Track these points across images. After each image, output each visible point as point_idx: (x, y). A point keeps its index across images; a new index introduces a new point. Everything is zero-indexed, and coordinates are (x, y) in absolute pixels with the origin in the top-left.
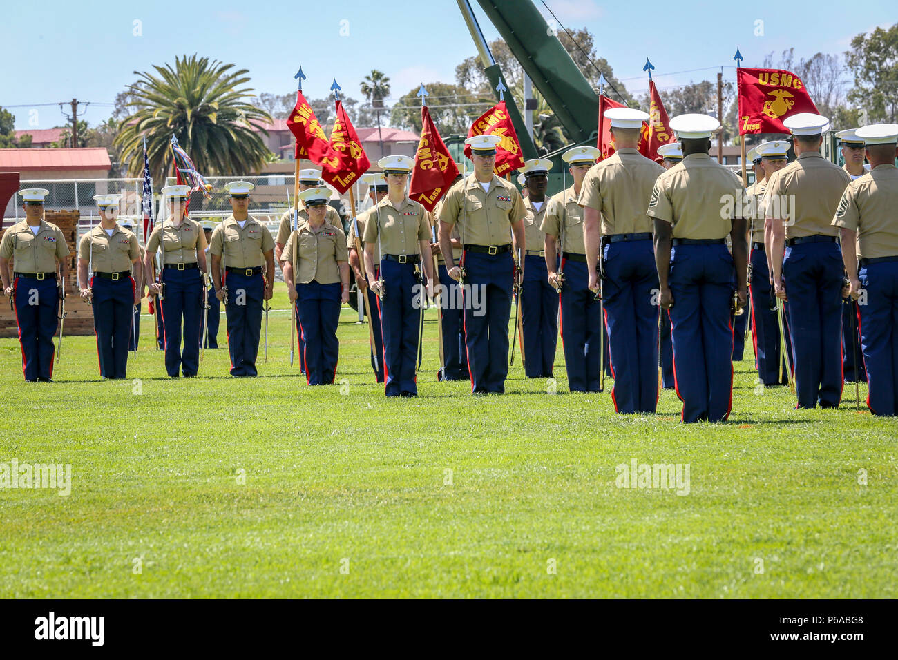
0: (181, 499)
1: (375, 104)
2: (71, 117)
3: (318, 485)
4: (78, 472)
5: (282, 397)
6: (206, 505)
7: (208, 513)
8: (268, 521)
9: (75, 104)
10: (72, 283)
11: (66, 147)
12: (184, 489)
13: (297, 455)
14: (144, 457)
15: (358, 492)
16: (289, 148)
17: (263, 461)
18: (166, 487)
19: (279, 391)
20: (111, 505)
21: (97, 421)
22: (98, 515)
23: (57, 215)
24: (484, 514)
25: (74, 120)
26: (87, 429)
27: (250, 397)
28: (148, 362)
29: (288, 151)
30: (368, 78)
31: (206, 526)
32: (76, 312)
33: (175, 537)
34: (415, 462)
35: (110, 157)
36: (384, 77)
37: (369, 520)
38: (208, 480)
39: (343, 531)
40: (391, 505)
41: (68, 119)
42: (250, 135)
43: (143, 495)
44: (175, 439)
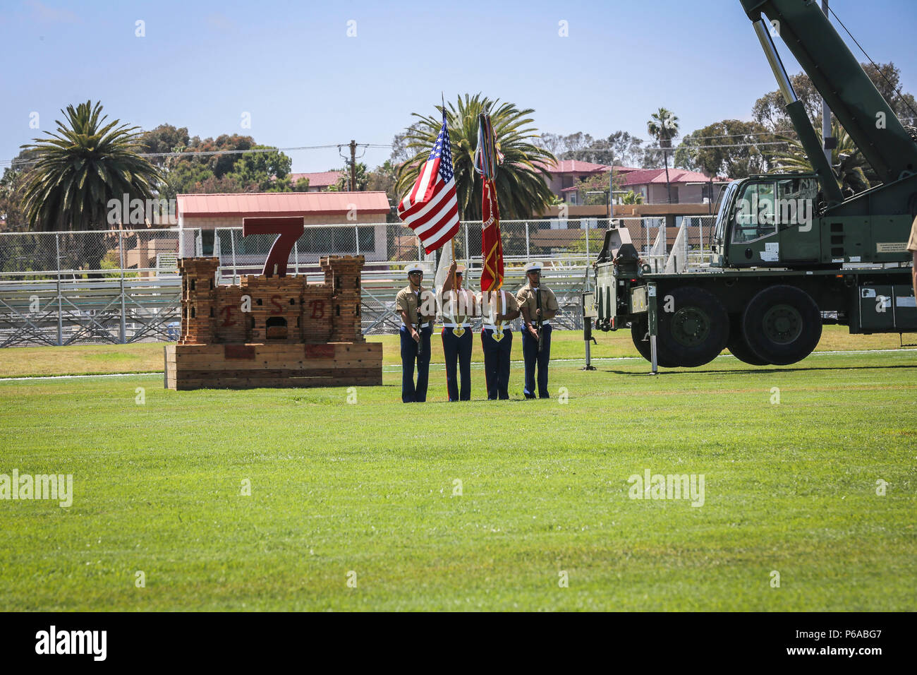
0: (500, 557)
1: (663, 144)
2: (349, 160)
3: (641, 543)
4: (389, 528)
5: (585, 450)
6: (527, 563)
7: (531, 572)
8: (597, 582)
9: (353, 146)
10: (357, 331)
11: (343, 191)
12: (502, 546)
13: (613, 512)
14: (454, 511)
15: (686, 552)
16: (571, 191)
17: (579, 518)
18: (484, 543)
19: (581, 444)
20: (428, 562)
21: (399, 474)
22: (418, 573)
23: (341, 261)
24: (827, 576)
25: (352, 163)
26: (390, 483)
27: (553, 450)
28: (440, 413)
29: (570, 194)
30: (655, 116)
31: (532, 585)
32: (360, 361)
33: (503, 596)
34: (742, 521)
35: (389, 201)
36: (672, 116)
37: (703, 581)
38: (525, 537)
39: (679, 592)
40: (724, 565)
41: (347, 162)
42: (533, 177)
43: (461, 553)
44: (483, 494)
